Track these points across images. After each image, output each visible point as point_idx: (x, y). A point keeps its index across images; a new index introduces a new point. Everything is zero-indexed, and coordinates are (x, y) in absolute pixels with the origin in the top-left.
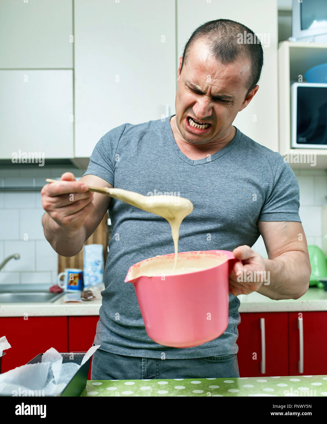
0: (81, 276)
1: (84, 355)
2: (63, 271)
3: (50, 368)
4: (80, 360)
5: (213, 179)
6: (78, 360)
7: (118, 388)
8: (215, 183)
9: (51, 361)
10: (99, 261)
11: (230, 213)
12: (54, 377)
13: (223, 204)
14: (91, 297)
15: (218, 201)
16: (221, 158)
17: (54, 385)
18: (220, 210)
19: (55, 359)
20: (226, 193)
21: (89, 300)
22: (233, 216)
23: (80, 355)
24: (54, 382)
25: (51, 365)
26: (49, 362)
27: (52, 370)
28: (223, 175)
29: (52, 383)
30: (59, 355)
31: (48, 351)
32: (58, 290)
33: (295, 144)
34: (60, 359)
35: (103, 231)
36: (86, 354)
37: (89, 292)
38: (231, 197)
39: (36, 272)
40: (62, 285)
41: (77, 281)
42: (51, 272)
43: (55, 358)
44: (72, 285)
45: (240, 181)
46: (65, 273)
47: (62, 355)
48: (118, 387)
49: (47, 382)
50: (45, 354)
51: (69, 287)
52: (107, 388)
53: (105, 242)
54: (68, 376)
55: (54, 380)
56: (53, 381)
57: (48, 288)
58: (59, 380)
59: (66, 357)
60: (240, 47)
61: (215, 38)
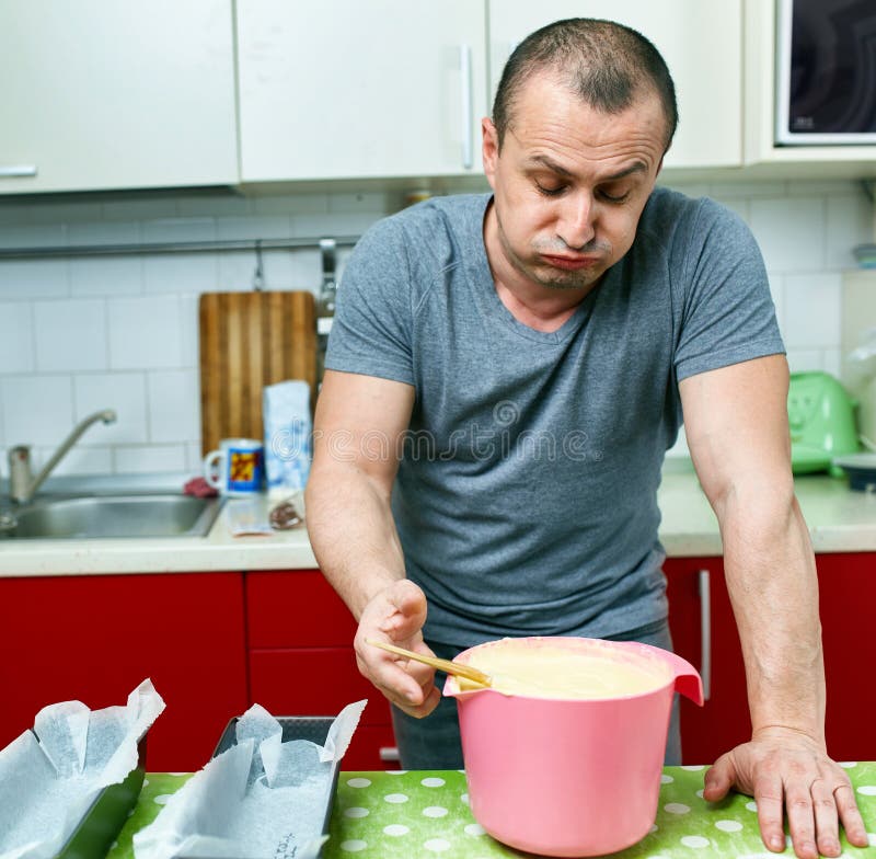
0: (259, 458)
1: (332, 721)
2: (216, 448)
3: (256, 752)
4: (322, 732)
6: (318, 733)
7: (410, 797)
9: (256, 736)
10: (302, 424)
12: (263, 770)
14: (295, 521)
17: (266, 790)
19: (266, 733)
21: (290, 528)
23: (321, 721)
24: (265, 782)
25: (256, 744)
26: (253, 739)
27: (260, 755)
29: (260, 784)
30: (273, 721)
31: (247, 713)
32: (205, 491)
33: (785, 136)
34: (275, 730)
35: (308, 346)
36: (337, 719)
37: (289, 510)
39: (149, 444)
40: (215, 479)
41: (250, 469)
42: (185, 444)
43: (265, 729)
44: (240, 480)
46: (223, 452)
47: (281, 722)
48: (409, 792)
49: (251, 781)
50: (242, 719)
51: (233, 486)
52: (383, 795)
53: (312, 374)
54: (296, 768)
55: (266, 778)
56: (262, 781)
57: (179, 483)
58: (277, 779)
59: (290, 728)
60: (632, 71)
61: (574, 67)
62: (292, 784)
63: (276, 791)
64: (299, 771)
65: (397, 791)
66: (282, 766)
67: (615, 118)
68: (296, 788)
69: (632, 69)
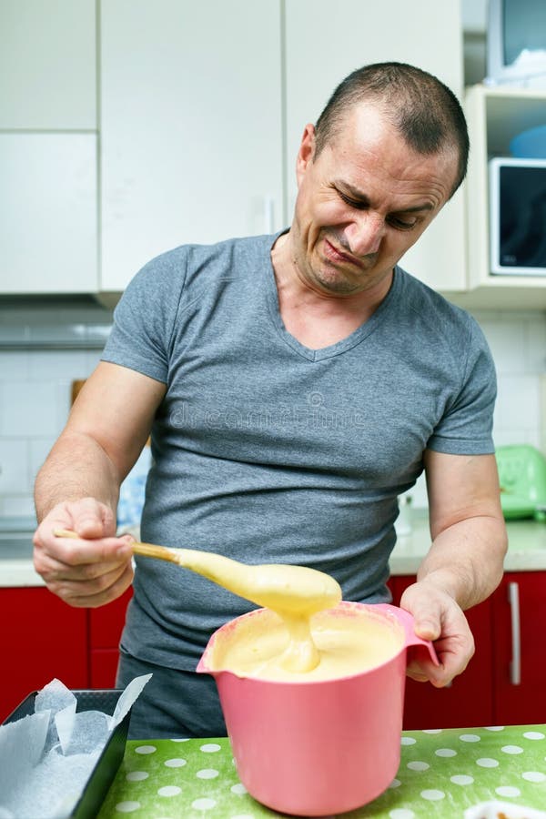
1: (120, 694)
3: (52, 721)
4: (111, 704)
5: (351, 390)
6: (108, 704)
7: (188, 761)
8: (355, 397)
9: (53, 707)
11: (382, 456)
12: (58, 740)
13: (370, 440)
15: (361, 435)
16: (365, 342)
17: (59, 757)
18: (364, 452)
19: (62, 704)
20: (375, 417)
22: (387, 461)
23: (112, 694)
24: (59, 750)
25: (53, 714)
26: (49, 711)
27: (55, 725)
28: (369, 381)
29: (56, 753)
30: (70, 694)
31: (47, 688)
33: (497, 268)
34: (71, 701)
36: (125, 691)
38: (384, 426)
43: (62, 701)
45: (401, 392)
47: (76, 695)
48: (188, 757)
49: (46, 750)
50: (41, 693)
52: (164, 760)
54: (88, 736)
55: (60, 747)
56: (57, 749)
58: (71, 747)
59: (84, 700)
60: (445, 122)
61: (400, 103)
62: (84, 752)
63: (69, 758)
64: (90, 739)
65: (177, 756)
66: (75, 735)
67: (422, 158)
68: (88, 755)
69: (445, 121)
